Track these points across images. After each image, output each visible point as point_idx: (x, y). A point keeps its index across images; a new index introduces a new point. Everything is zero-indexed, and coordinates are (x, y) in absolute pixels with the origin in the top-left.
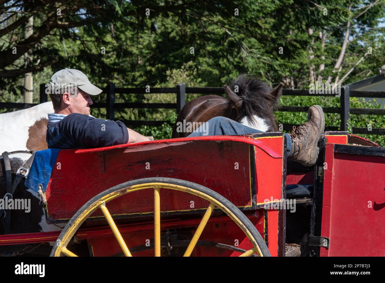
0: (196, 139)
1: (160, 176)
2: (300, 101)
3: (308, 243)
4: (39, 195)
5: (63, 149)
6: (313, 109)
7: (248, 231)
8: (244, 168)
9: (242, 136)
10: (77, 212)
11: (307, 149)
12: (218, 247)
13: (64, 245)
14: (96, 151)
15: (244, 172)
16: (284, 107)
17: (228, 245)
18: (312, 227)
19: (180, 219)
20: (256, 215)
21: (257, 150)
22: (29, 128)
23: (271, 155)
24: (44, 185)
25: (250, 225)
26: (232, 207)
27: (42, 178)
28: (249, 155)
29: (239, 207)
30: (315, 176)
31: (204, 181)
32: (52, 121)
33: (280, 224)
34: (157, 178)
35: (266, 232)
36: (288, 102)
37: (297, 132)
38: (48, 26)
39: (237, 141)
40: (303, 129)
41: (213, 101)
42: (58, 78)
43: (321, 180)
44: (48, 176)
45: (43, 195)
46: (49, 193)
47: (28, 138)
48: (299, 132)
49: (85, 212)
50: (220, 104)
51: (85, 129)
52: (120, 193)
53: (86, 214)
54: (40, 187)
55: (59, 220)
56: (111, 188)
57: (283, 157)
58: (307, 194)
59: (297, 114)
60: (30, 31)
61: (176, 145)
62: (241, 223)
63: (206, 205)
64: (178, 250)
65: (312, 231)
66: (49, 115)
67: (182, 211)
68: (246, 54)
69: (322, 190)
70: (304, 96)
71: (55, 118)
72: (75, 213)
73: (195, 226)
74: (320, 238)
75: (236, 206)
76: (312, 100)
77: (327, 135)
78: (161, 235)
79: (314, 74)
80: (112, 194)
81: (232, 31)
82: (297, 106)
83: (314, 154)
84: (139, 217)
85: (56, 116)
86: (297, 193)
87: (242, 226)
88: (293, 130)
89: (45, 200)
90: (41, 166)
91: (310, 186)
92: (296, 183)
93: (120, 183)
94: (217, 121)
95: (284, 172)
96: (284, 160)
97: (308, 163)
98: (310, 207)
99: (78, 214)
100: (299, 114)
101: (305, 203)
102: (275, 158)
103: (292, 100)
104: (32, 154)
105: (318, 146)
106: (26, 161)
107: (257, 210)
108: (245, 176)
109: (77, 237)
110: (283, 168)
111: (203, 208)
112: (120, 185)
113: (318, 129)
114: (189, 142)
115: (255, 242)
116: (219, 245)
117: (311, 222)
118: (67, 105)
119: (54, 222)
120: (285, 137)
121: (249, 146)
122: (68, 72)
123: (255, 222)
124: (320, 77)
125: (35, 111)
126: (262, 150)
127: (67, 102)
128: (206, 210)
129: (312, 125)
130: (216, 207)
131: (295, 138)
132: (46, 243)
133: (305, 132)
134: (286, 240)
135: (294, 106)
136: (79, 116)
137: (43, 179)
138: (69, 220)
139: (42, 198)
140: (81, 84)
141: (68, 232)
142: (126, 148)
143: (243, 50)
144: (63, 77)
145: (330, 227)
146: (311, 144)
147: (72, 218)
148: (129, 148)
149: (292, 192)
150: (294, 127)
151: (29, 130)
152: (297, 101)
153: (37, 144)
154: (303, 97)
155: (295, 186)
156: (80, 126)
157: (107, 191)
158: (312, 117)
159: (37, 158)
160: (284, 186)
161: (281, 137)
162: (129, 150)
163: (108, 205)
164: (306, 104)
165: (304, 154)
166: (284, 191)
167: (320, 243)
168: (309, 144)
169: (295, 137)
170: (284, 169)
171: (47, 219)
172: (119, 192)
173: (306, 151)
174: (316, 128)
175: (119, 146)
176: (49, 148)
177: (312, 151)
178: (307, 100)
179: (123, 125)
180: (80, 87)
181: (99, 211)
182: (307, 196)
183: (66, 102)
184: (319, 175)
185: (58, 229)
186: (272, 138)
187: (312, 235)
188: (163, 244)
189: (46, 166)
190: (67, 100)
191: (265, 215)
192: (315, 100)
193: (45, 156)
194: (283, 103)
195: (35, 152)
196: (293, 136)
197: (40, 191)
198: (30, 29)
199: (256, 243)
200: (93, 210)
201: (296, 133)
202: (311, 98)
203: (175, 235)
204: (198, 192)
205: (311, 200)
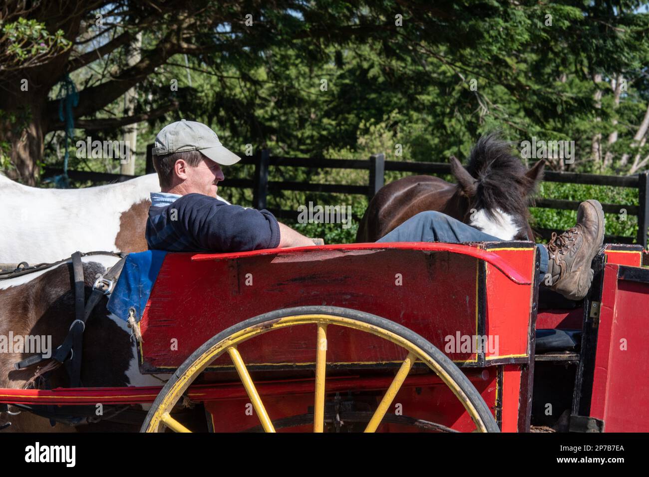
0: (390, 247)
1: (328, 304)
2: (571, 192)
3: (568, 426)
4: (130, 326)
5: (172, 251)
6: (586, 206)
7: (469, 402)
8: (467, 299)
9: (467, 244)
10: (190, 357)
11: (574, 272)
12: (418, 426)
13: (165, 410)
14: (226, 257)
15: (468, 305)
16: (545, 200)
17: (435, 424)
18: (576, 400)
19: (358, 377)
20: (483, 377)
21: (490, 269)
22: (120, 215)
23: (513, 278)
24: (139, 310)
25: (472, 392)
26: (445, 361)
27: (135, 297)
28: (477, 277)
29: (456, 361)
30: (586, 316)
31: (401, 316)
32: (158, 205)
33: (523, 394)
34: (324, 307)
35: (499, 406)
36: (553, 193)
37: (559, 243)
38: (163, 49)
39: (458, 253)
40: (568, 238)
41: (426, 185)
42: (168, 135)
43: (594, 324)
44: (145, 295)
45: (135, 325)
46: (145, 323)
47: (119, 231)
48: (561, 242)
49: (203, 358)
50: (439, 190)
51: (210, 221)
52: (262, 329)
53: (204, 361)
54: (132, 313)
55: (160, 369)
56: (247, 320)
57: (533, 282)
58: (571, 345)
59: (566, 213)
60: (134, 57)
61: (357, 254)
62: (458, 389)
63: (402, 355)
64: (352, 427)
65: (576, 408)
66: (152, 195)
67: (362, 363)
68: (487, 112)
69: (595, 341)
70: (580, 185)
71: (163, 199)
72: (186, 357)
73: (382, 389)
74: (588, 419)
75: (452, 360)
76: (592, 191)
77: (607, 250)
78: (326, 401)
79: (599, 150)
80: (248, 329)
81: (467, 72)
82: (567, 201)
83: (586, 280)
84: (291, 369)
85: (163, 196)
86: (554, 344)
87: (459, 393)
88: (551, 239)
89: (139, 333)
90: (135, 279)
91: (575, 332)
92: (553, 326)
93: (262, 313)
94: (426, 217)
95: (533, 308)
96: (534, 287)
97: (574, 295)
98: (574, 367)
99: (192, 360)
100: (570, 213)
101: (566, 361)
102: (519, 284)
103: (559, 190)
104: (120, 257)
105: (592, 267)
106: (109, 269)
107: (485, 368)
108: (469, 311)
109: (188, 398)
110: (531, 300)
111: (396, 360)
112: (262, 315)
113: (594, 239)
114: (379, 251)
115: (479, 421)
116: (420, 422)
117: (575, 393)
118: (182, 180)
119: (151, 371)
120: (538, 250)
121: (478, 262)
122: (185, 126)
123: (481, 387)
124: (608, 154)
125: (133, 187)
126: (499, 269)
127: (182, 175)
128: (401, 364)
129: (584, 232)
130: (418, 359)
131: (555, 253)
132: (136, 404)
133: (571, 243)
134: (531, 420)
135: (562, 200)
136: (200, 198)
137: (137, 300)
138: (176, 369)
139: (134, 331)
140: (205, 147)
141: (174, 388)
142: (275, 255)
143: (481, 105)
144: (177, 133)
145: (606, 402)
146: (581, 263)
147: (182, 366)
148: (279, 256)
149: (545, 341)
150: (554, 235)
151: (121, 218)
152: (567, 192)
153: (132, 240)
154: (577, 186)
155: (551, 332)
156: (201, 216)
157: (240, 324)
158: (584, 219)
159: (129, 265)
160: (532, 330)
161: (531, 249)
162: (280, 258)
163: (242, 347)
164: (581, 198)
165: (567, 280)
166: (531, 339)
167: (588, 429)
168: (577, 263)
169: (554, 251)
170: (534, 302)
171: (140, 365)
172: (260, 326)
173: (572, 274)
174: (589, 238)
175: (264, 252)
176: (149, 248)
177: (582, 276)
178: (584, 191)
179: (273, 218)
180: (202, 151)
181: (225, 357)
182: (571, 350)
183: (179, 176)
184: (592, 315)
185: (158, 383)
186: (517, 251)
187: (575, 414)
188: (328, 416)
189: (142, 279)
190: (181, 171)
191: (499, 378)
192: (598, 191)
193: (142, 262)
194: (543, 194)
195: (125, 255)
196: (551, 248)
197: (132, 320)
198: (135, 53)
199: (481, 422)
200: (217, 355)
201: (556, 244)
202: (591, 188)
203: (349, 403)
204: (390, 333)
205: (577, 356)
